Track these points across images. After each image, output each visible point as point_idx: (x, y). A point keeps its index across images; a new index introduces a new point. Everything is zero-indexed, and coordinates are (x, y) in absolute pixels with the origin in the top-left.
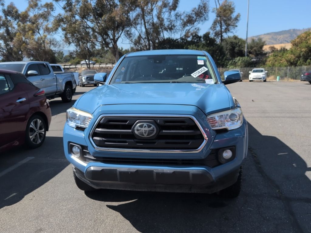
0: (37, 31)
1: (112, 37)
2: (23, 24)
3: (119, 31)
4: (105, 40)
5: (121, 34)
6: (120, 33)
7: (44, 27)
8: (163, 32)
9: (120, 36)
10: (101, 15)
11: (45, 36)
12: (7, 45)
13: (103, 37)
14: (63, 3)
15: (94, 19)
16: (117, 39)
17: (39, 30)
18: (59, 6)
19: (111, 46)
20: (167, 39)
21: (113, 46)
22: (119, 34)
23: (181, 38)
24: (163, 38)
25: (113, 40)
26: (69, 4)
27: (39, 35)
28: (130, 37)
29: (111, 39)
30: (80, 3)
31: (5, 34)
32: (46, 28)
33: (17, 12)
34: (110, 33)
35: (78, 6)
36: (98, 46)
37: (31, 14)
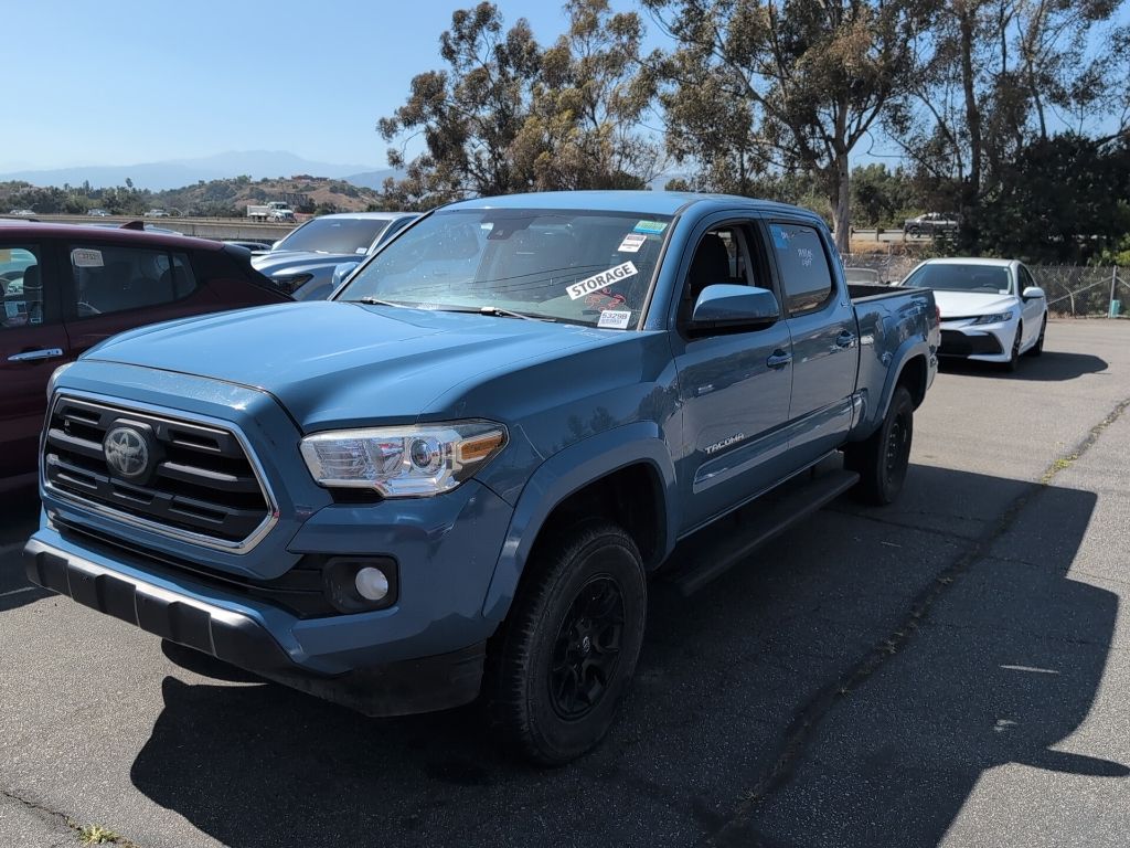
0: (588, 109)
1: (831, 130)
2: (552, 87)
3: (865, 109)
4: (802, 141)
5: (869, 122)
6: (867, 114)
7: (608, 98)
8: (1040, 108)
9: (865, 129)
10: (798, 50)
11: (610, 129)
12: (497, 157)
13: (797, 131)
14: (673, 12)
15: (775, 65)
16: (853, 139)
17: (593, 107)
18: (659, 22)
19: (823, 164)
20: (1058, 139)
21: (832, 163)
22: (864, 122)
23: (1121, 133)
24: (1039, 134)
25: (833, 141)
26: (695, 15)
27: (593, 123)
28: (903, 131)
29: (827, 139)
30: (733, 9)
31: (495, 124)
32: (615, 103)
33: (532, 51)
34: (825, 115)
35: (724, 20)
36: (776, 163)
37: (577, 56)
